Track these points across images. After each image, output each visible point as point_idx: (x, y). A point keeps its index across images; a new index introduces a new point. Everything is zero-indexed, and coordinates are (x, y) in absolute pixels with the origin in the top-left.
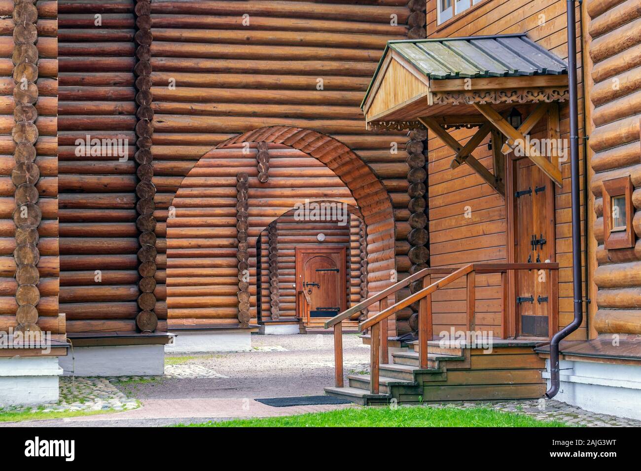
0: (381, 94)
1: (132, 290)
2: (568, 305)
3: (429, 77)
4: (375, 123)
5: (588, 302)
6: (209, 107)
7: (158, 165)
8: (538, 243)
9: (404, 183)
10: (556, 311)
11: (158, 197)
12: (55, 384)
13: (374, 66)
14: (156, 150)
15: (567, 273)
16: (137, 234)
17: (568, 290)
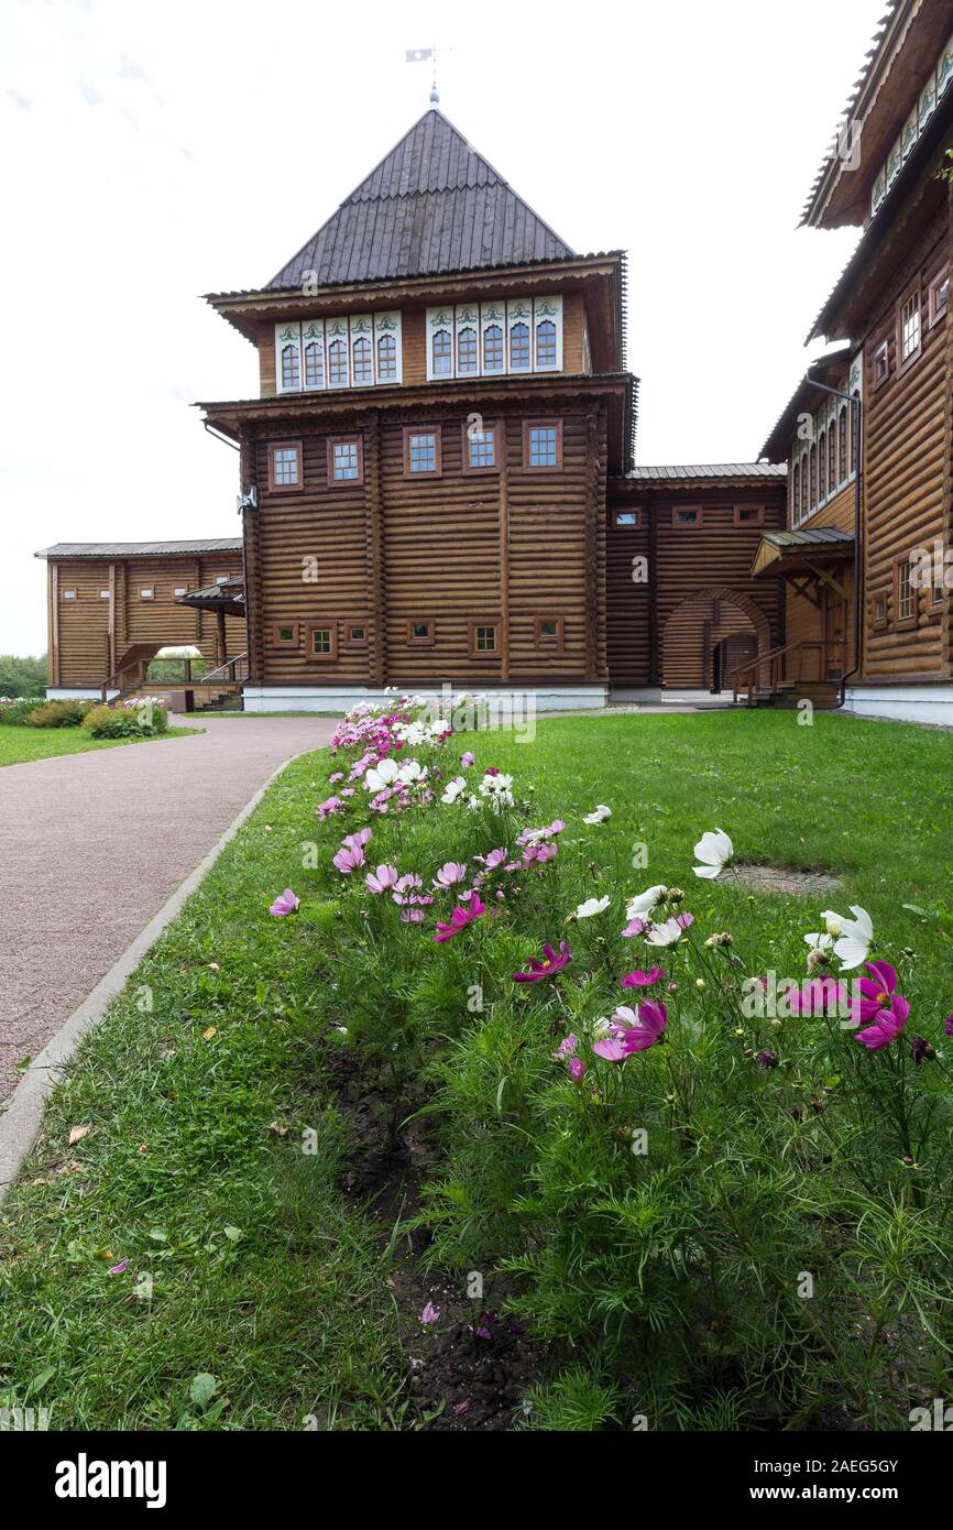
0: (759, 561)
1: (648, 663)
2: (851, 661)
3: (780, 546)
4: (756, 576)
5: (862, 659)
6: (683, 580)
7: (660, 607)
8: (838, 632)
9: (775, 614)
10: (845, 665)
11: (660, 622)
12: (603, 699)
13: (756, 545)
14: (659, 600)
15: (852, 646)
16: (650, 638)
17: (852, 654)
